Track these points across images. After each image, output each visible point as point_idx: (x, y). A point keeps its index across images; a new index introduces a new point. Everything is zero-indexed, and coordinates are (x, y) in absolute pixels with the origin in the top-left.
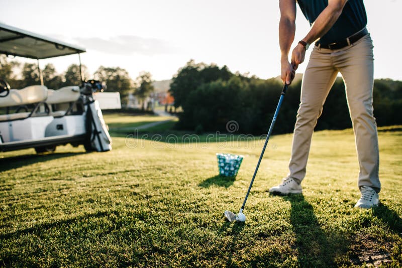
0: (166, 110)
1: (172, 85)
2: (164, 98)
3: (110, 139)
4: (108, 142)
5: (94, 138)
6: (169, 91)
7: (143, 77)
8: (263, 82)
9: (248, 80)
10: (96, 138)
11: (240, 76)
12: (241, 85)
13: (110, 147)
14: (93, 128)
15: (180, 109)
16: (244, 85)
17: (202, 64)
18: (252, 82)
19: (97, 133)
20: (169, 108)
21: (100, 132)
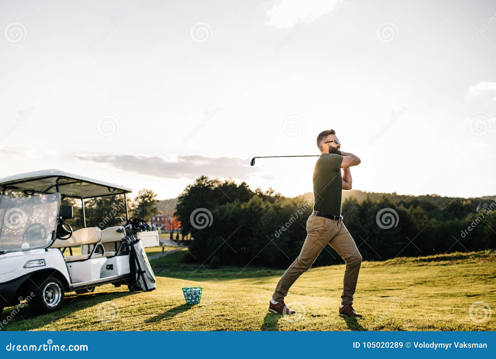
0: (171, 238)
1: (178, 207)
2: (169, 222)
3: (155, 278)
4: (153, 281)
5: (139, 278)
6: (175, 214)
7: (143, 197)
8: (289, 202)
9: (272, 200)
10: (141, 278)
11: (261, 195)
12: (263, 206)
13: (155, 285)
14: (138, 268)
15: (189, 237)
16: (267, 207)
17: (216, 181)
18: (276, 204)
19: (141, 272)
20: (175, 235)
21: (145, 272)
